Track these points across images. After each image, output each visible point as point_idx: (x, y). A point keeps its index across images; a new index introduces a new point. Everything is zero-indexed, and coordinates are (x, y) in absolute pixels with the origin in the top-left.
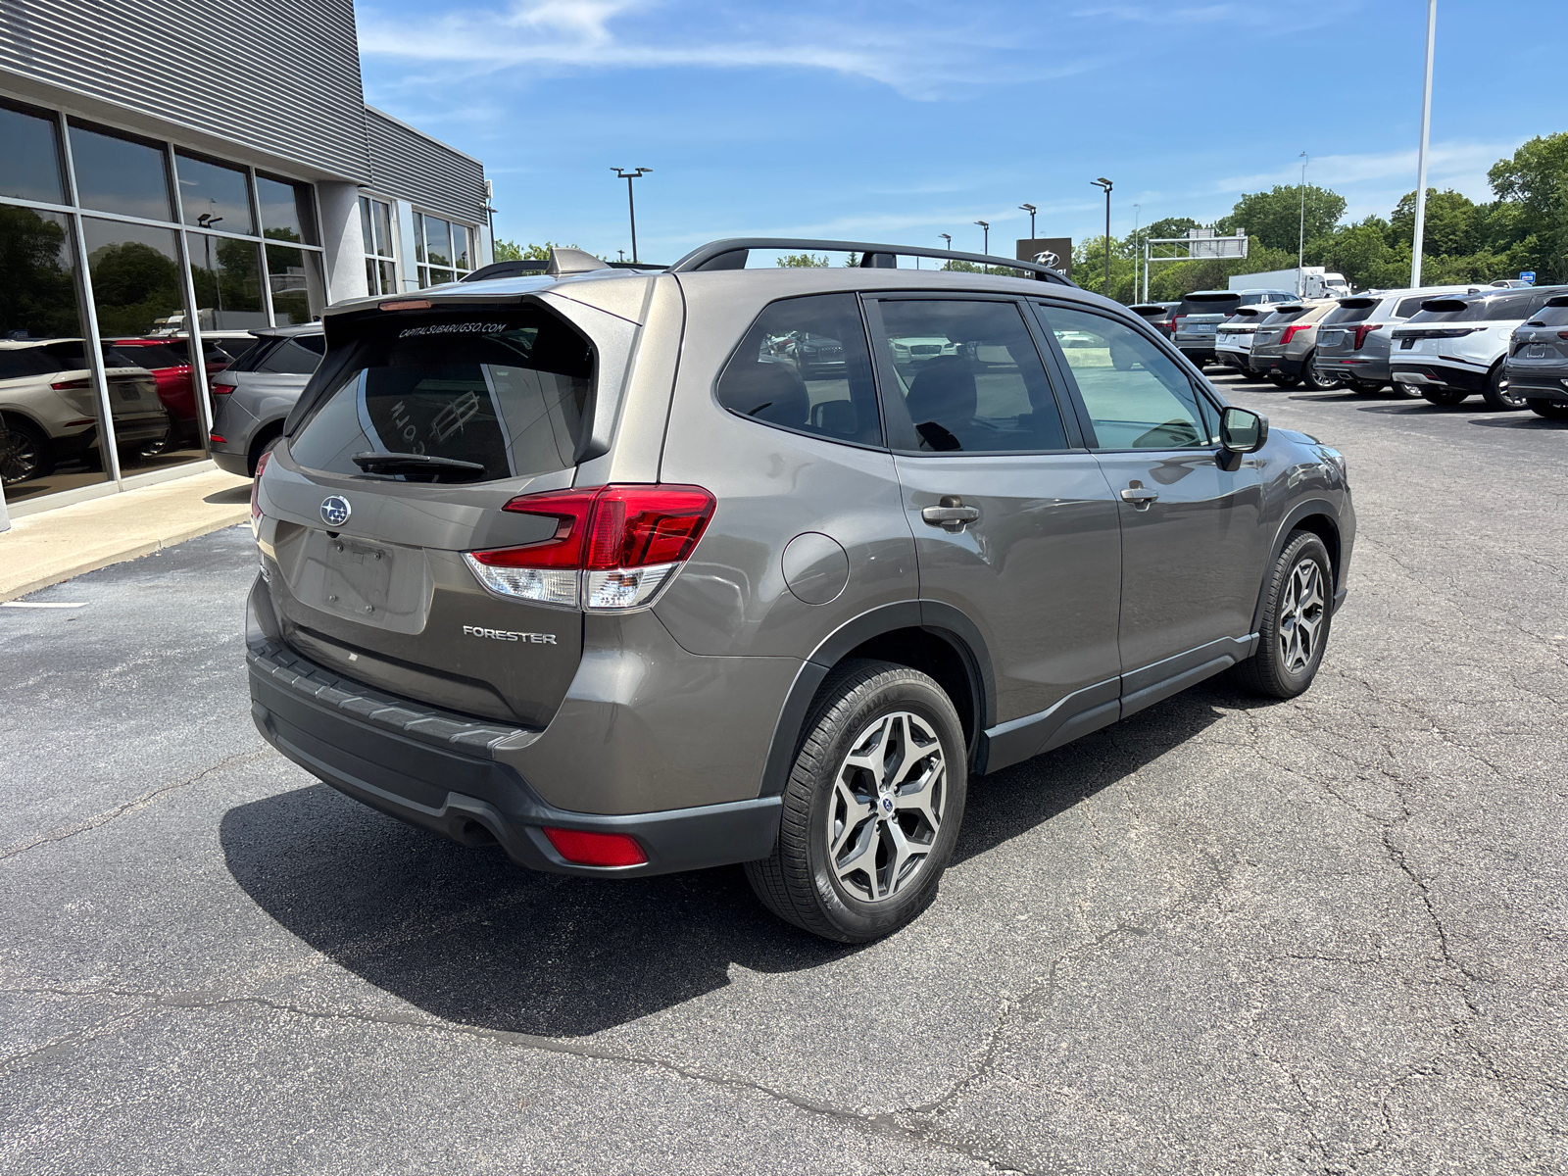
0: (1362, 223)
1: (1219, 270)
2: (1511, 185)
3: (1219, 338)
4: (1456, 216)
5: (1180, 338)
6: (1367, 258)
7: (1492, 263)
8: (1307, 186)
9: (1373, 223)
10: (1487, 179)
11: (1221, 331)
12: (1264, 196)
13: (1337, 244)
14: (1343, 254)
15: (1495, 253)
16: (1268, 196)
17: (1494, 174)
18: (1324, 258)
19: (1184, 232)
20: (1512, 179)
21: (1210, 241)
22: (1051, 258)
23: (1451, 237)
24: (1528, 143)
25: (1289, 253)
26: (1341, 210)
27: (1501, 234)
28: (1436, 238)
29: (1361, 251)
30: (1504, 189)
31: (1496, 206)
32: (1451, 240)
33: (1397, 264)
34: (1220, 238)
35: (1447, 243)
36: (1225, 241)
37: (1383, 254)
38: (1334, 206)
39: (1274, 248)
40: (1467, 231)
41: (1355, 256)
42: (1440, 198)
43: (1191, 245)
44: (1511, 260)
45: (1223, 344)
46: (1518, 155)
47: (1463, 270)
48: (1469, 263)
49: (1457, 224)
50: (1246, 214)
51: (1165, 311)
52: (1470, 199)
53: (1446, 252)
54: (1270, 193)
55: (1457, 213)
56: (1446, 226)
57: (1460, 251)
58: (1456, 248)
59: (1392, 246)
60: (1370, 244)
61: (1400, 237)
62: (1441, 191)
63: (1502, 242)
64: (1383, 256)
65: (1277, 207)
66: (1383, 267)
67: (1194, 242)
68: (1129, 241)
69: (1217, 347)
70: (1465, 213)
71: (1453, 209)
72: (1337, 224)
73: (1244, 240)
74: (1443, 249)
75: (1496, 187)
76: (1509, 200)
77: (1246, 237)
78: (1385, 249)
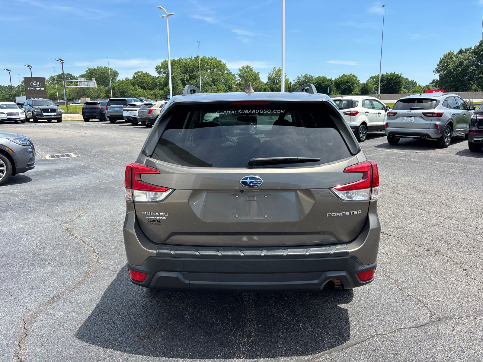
0: (125, 79)
1: (84, 91)
2: (161, 72)
3: (124, 112)
4: (149, 79)
5: (109, 112)
6: (128, 90)
7: (159, 93)
8: (107, 67)
9: (127, 79)
10: (155, 70)
11: (124, 110)
12: (95, 69)
13: (119, 85)
14: (121, 88)
15: (160, 90)
16: (96, 69)
17: (157, 69)
18: (116, 89)
19: (69, 78)
20: (161, 70)
21: (85, 82)
22: (38, 84)
23: (148, 85)
24: (164, 61)
25: (105, 87)
26: (118, 75)
27: (160, 85)
28: (145, 85)
29: (125, 87)
30: (159, 73)
31: (158, 77)
32: (148, 86)
33: (136, 92)
34: (88, 81)
35: (147, 86)
36: (89, 82)
37: (131, 89)
38: (115, 74)
39: (100, 85)
40: (152, 84)
41: (124, 89)
42: (144, 74)
43: (78, 82)
44: (164, 92)
45: (125, 114)
46: (162, 64)
47: (153, 94)
48: (154, 92)
49: (149, 82)
50: (90, 74)
51: (99, 104)
52: (151, 75)
53: (147, 89)
54: (96, 68)
55: (149, 78)
56: (147, 82)
57: (151, 89)
58: (150, 88)
59: (133, 87)
60: (128, 86)
61: (135, 84)
62: (144, 72)
63: (161, 87)
64: (132, 90)
65: (99, 73)
66: (132, 92)
67: (79, 81)
68: (50, 79)
69: (124, 115)
70: (151, 79)
71: (148, 77)
72: (117, 79)
73: (95, 82)
74: (147, 88)
75: (158, 72)
76: (161, 76)
77: (96, 81)
78: (132, 87)
